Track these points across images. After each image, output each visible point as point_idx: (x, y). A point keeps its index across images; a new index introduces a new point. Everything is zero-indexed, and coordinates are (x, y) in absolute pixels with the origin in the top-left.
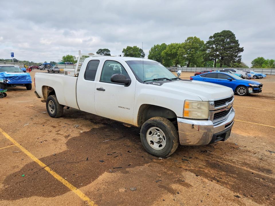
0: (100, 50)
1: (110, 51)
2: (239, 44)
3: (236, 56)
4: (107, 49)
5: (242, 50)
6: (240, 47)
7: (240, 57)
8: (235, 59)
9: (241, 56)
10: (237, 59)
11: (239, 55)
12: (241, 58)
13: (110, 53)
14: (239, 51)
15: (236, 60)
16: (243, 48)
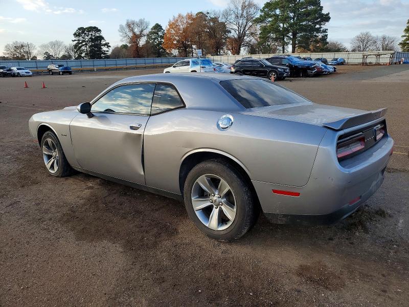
0: (79, 29)
1: (100, 31)
2: (322, 7)
3: (318, 30)
4: (95, 28)
5: (326, 18)
6: (324, 12)
7: (325, 31)
8: (316, 36)
9: (327, 29)
10: (320, 35)
11: (323, 27)
12: (326, 34)
13: (101, 34)
14: (322, 21)
15: (318, 38)
16: (329, 13)
